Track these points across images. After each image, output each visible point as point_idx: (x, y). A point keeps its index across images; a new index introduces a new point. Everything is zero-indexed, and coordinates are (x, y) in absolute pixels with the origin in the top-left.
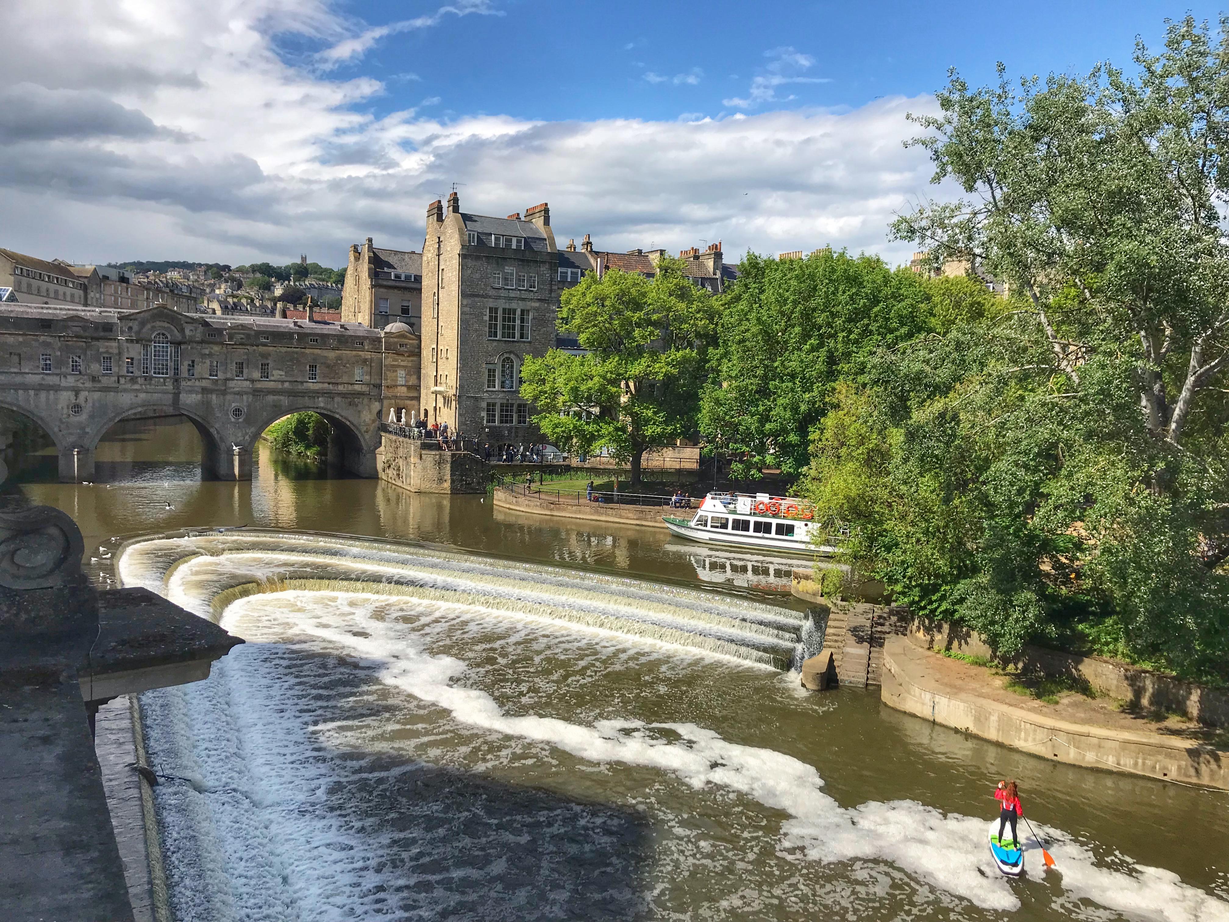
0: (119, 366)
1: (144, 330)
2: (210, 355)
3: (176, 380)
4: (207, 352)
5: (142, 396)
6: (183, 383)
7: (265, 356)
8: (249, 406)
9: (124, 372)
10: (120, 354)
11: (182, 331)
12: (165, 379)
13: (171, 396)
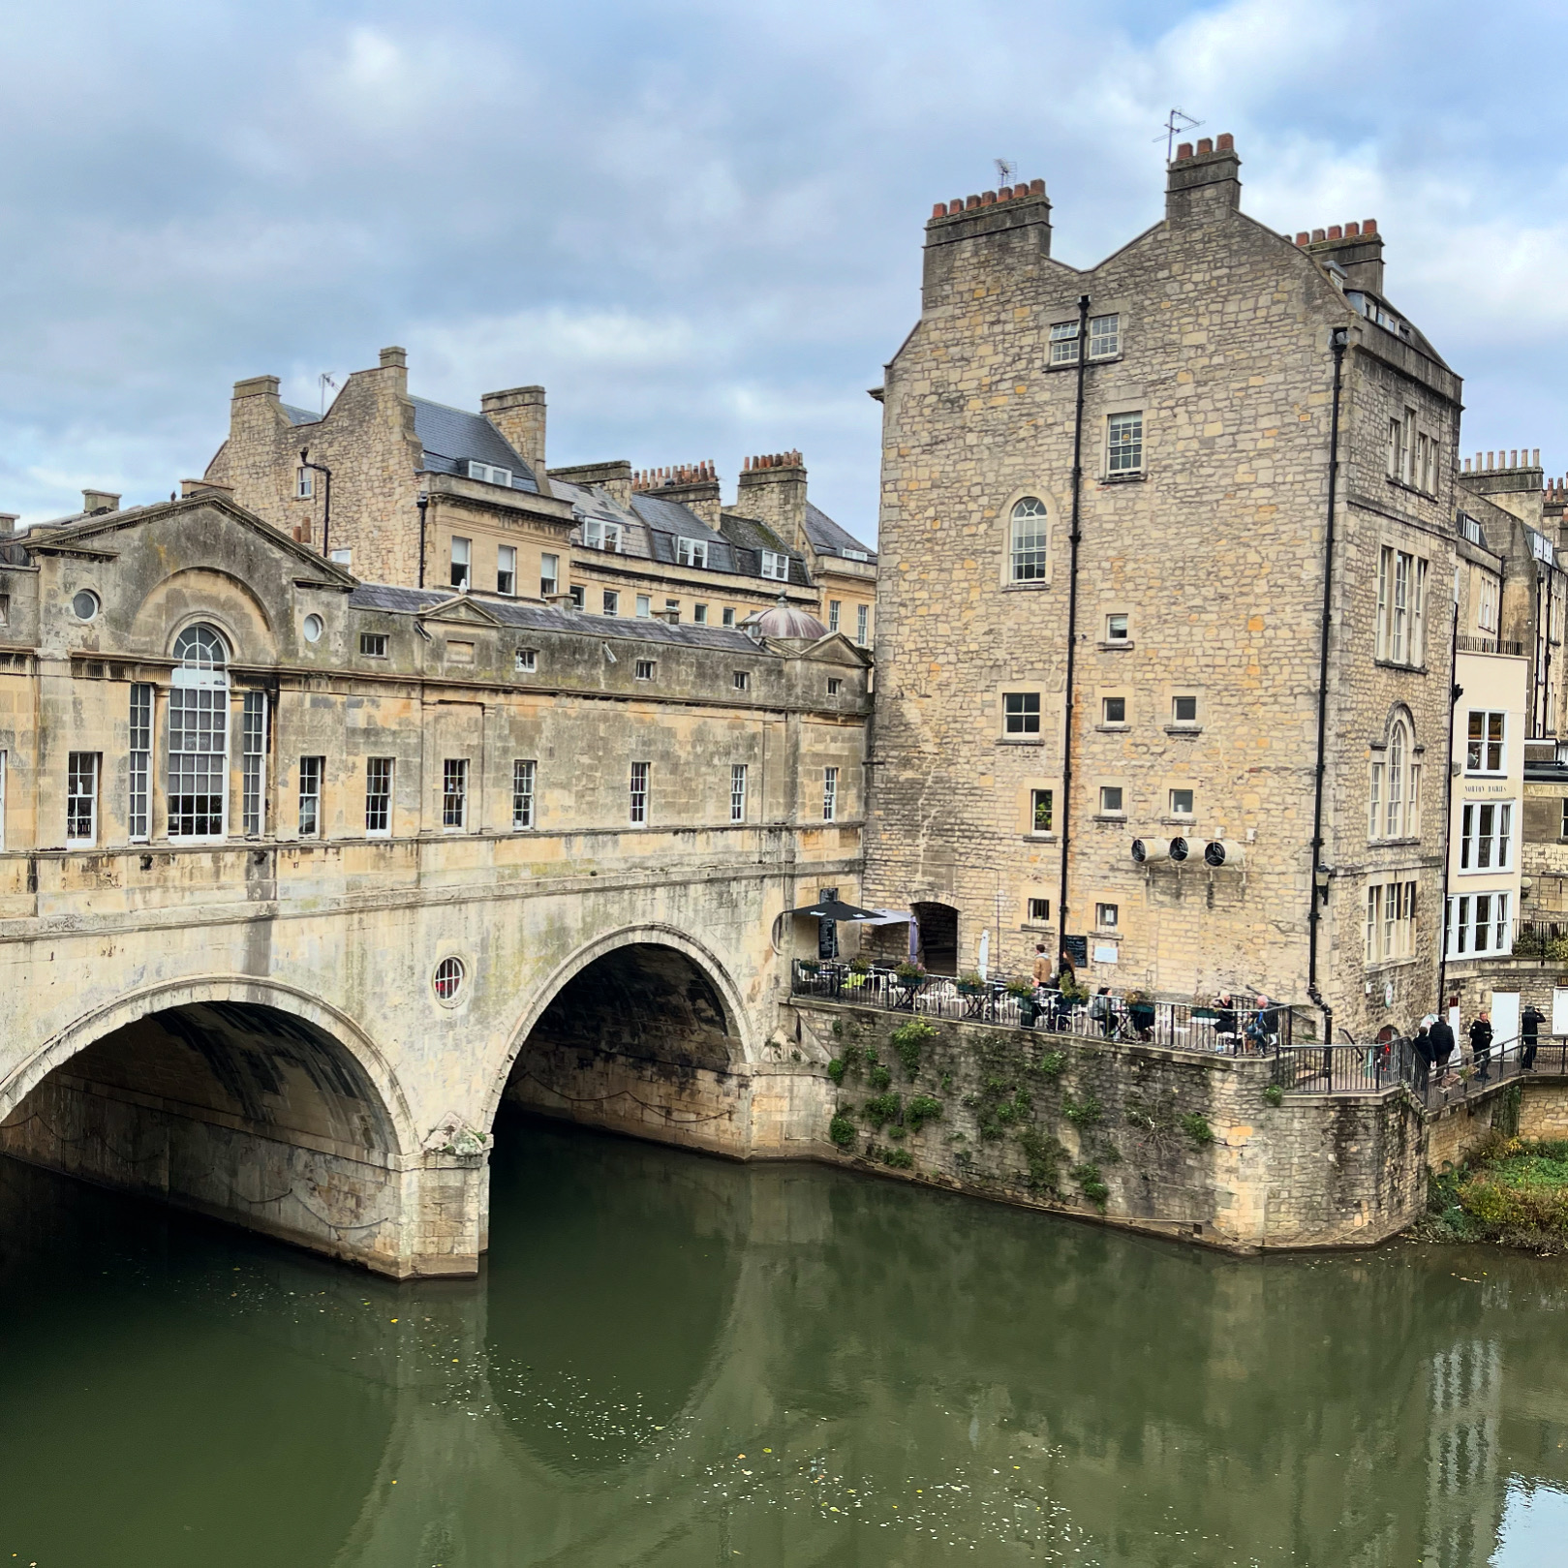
0: (40, 798)
1: (143, 616)
2: (370, 733)
3: (260, 857)
4: (358, 718)
5: (134, 947)
6: (287, 873)
7: (524, 732)
8: (484, 946)
9: (56, 832)
10: (43, 735)
11: (283, 622)
12: (216, 852)
13: (239, 935)
